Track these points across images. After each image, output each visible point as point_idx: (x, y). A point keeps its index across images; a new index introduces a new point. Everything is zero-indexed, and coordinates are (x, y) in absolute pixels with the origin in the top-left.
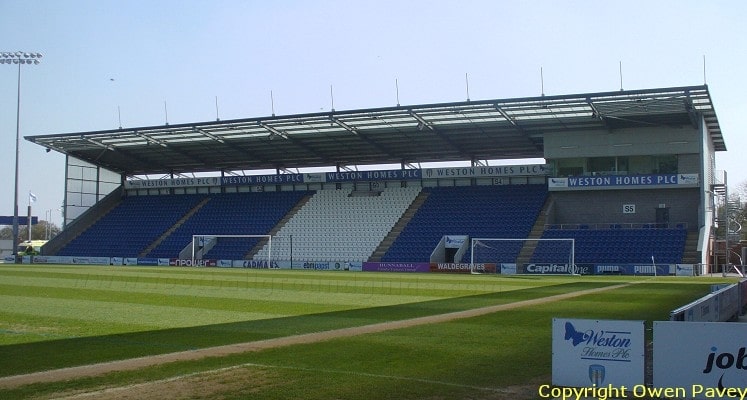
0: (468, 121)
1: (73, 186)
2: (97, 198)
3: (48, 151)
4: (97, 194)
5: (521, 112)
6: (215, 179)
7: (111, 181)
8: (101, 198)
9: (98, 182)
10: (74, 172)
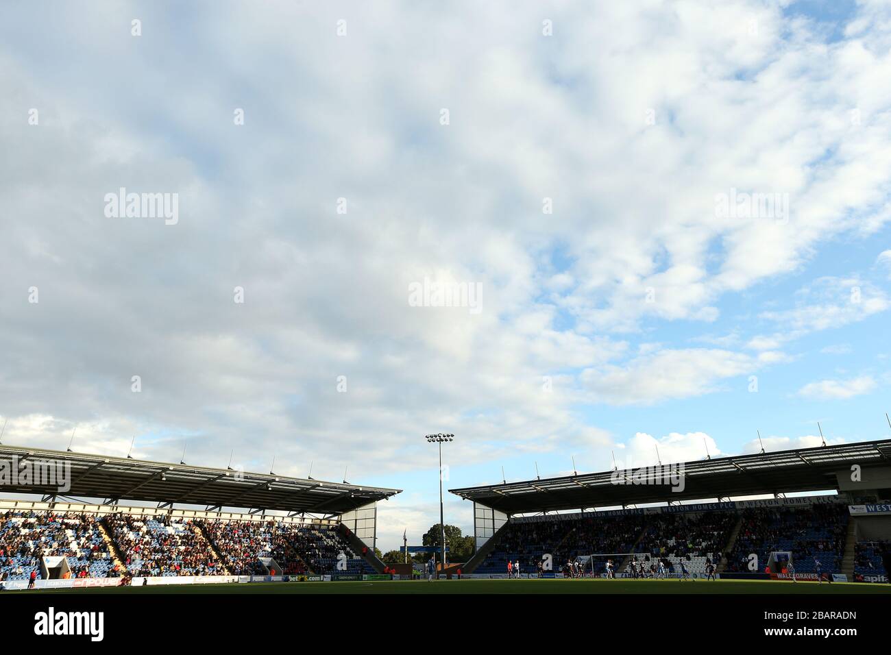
0: (774, 465)
1: (480, 523)
2: (494, 530)
3: (464, 499)
4: (494, 528)
5: (817, 457)
6: (577, 514)
7: (501, 519)
8: (496, 530)
9: (493, 519)
10: (479, 513)
